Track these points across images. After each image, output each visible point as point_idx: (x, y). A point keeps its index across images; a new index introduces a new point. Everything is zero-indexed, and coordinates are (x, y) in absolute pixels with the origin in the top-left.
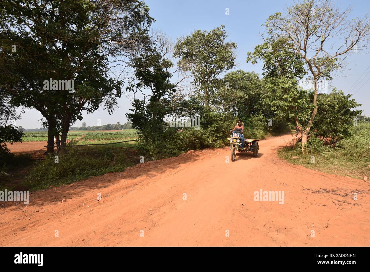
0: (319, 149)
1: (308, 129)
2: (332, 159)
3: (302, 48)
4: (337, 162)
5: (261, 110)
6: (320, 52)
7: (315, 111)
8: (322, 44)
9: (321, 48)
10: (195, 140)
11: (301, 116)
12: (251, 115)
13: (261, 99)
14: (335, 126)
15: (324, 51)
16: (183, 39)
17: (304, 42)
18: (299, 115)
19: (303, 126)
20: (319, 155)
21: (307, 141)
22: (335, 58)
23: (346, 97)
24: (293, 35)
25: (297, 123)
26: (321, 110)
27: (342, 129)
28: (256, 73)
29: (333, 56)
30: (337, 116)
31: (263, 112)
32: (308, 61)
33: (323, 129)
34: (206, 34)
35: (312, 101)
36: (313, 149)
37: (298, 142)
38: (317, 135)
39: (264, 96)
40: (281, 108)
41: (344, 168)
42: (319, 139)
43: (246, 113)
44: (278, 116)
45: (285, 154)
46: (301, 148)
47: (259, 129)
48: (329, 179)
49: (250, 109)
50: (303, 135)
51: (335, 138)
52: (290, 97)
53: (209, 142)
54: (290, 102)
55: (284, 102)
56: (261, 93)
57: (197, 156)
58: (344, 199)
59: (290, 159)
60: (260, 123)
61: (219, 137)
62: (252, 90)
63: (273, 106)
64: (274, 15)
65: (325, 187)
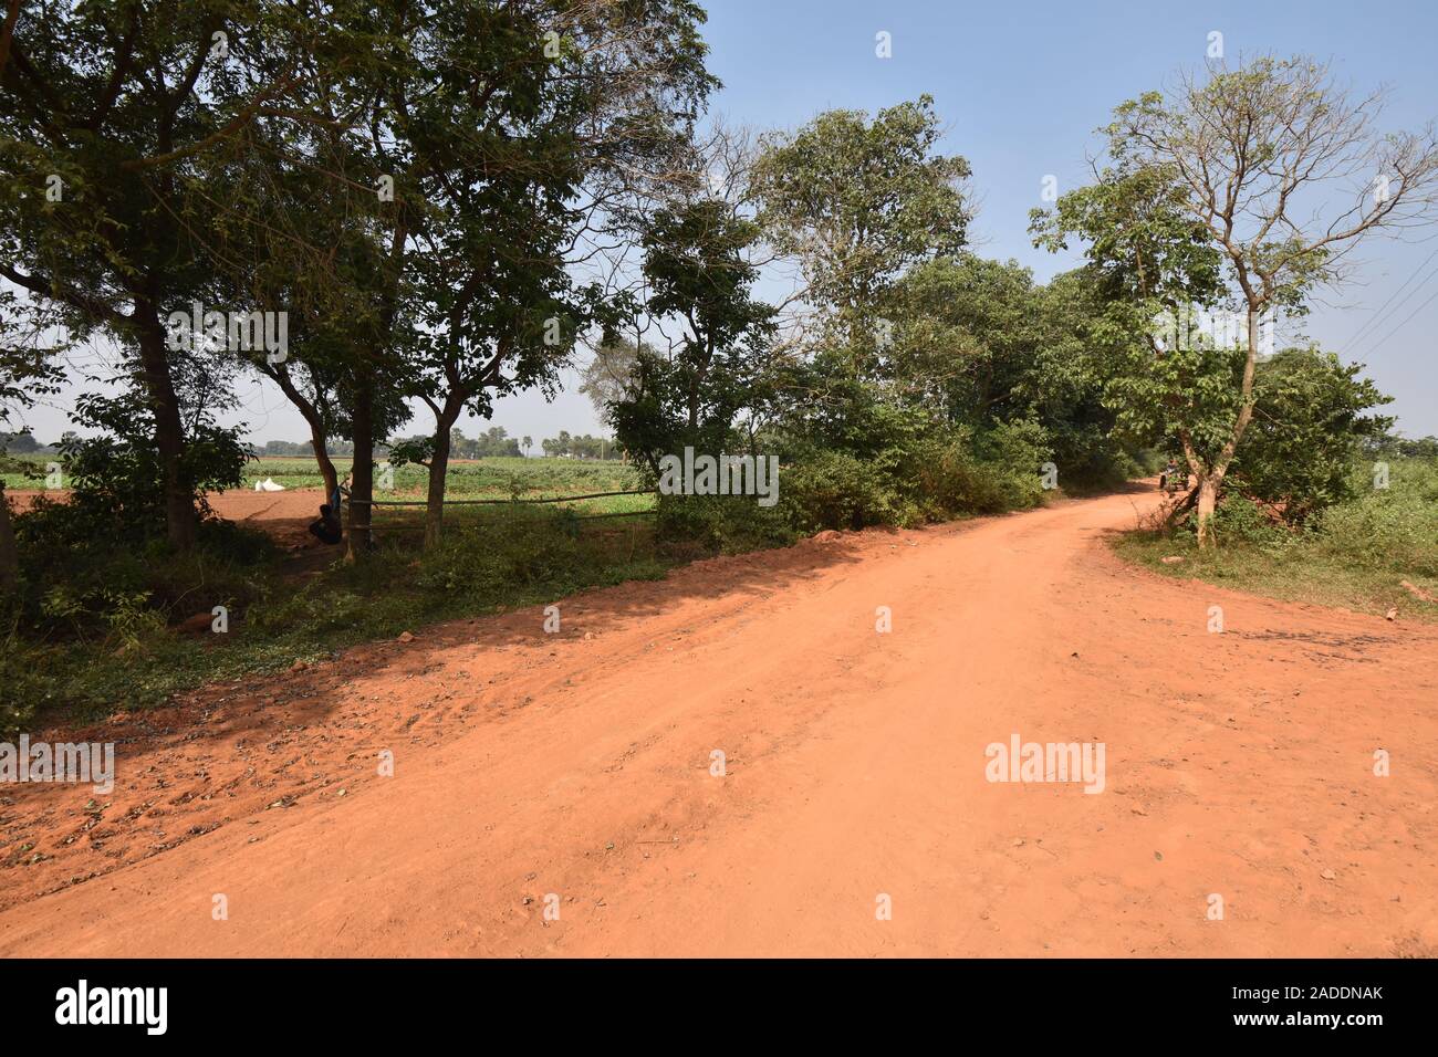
0: (1253, 534)
1: (1220, 471)
2: (1293, 564)
3: (1217, 210)
4: (1307, 571)
5: (1034, 403)
6: (1276, 225)
7: (1247, 415)
8: (1283, 200)
9: (1280, 214)
10: (840, 497)
11: (1204, 432)
12: (997, 419)
13: (1035, 364)
14: (1302, 465)
15: (1288, 222)
16: (778, 137)
17: (1226, 191)
18: (1196, 427)
19: (1205, 461)
20: (1253, 552)
21: (1216, 507)
22: (1322, 247)
23: (1344, 371)
24: (1192, 162)
25: (1188, 451)
26: (1264, 411)
27: (1326, 476)
28: (1021, 268)
29: (1315, 243)
30: (1314, 432)
31: (1040, 408)
32: (1237, 254)
33: (1266, 472)
34: (868, 126)
35: (1237, 382)
36: (1233, 533)
37: (1175, 514)
38: (1244, 493)
39: (1048, 352)
40: (1142, 405)
41: (1329, 587)
42: (1254, 503)
43: (976, 413)
44: (1127, 428)
45: (1139, 549)
46: (1194, 529)
47: (1025, 470)
48: (1289, 613)
49: (992, 396)
50: (1204, 490)
51: (1300, 506)
52: (1172, 368)
53: (881, 505)
54: (1170, 383)
55: (1151, 383)
56: (1037, 340)
57: (852, 549)
58: (1335, 651)
59: (1159, 563)
60: (1028, 449)
61: (908, 491)
62: (1006, 327)
63: (1113, 394)
64: (1137, 99)
65: (1281, 628)
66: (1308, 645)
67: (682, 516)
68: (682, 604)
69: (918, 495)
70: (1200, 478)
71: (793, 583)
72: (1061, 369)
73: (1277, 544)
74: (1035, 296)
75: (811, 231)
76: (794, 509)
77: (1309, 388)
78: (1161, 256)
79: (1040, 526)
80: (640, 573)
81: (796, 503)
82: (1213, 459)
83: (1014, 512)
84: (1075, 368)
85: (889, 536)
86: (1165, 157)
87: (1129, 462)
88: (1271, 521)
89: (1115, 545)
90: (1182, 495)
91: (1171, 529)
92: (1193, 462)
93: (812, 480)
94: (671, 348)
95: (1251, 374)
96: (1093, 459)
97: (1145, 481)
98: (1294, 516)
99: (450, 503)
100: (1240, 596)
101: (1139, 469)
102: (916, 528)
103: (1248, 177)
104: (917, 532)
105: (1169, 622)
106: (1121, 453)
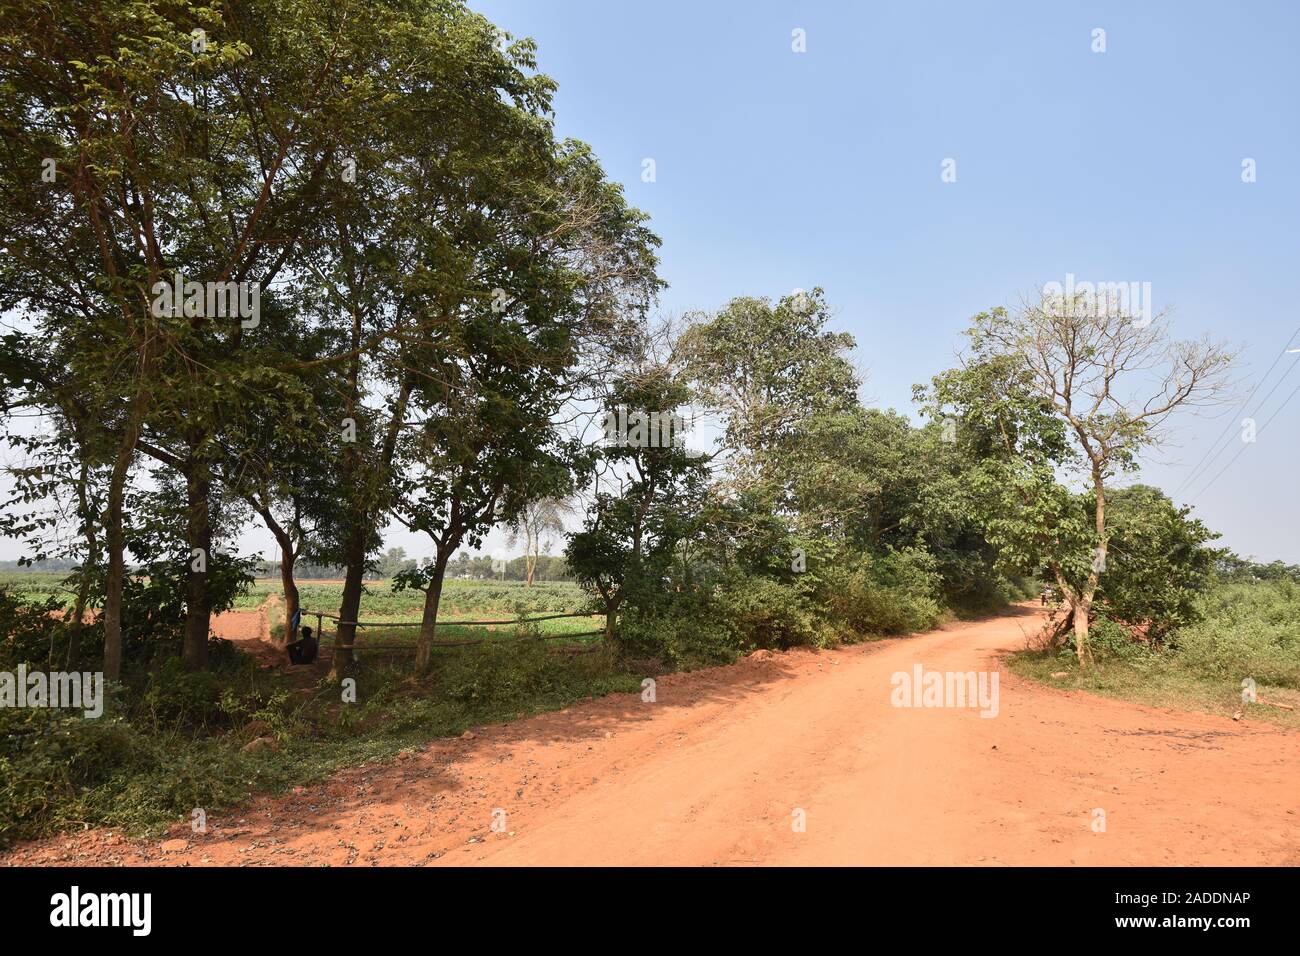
0: (1122, 651)
1: (1089, 598)
2: (1157, 677)
3: (1058, 390)
4: (1169, 682)
5: (921, 533)
6: (1104, 402)
7: (1103, 550)
8: (1107, 383)
9: (1107, 393)
10: (770, 620)
11: (1071, 564)
12: (890, 547)
13: (919, 498)
14: (1155, 592)
15: (1114, 400)
17: (1063, 377)
18: (1064, 560)
19: (1075, 588)
20: (1124, 667)
21: (1089, 629)
22: (1141, 420)
23: (1178, 512)
24: (1034, 355)
25: (1060, 580)
26: (1117, 547)
27: (1176, 601)
28: (899, 416)
29: (1136, 416)
30: (1161, 564)
31: (926, 537)
32: (1078, 423)
33: (1126, 597)
34: (773, 309)
35: (1092, 522)
36: (1106, 651)
37: (1057, 635)
38: (1110, 617)
39: (929, 488)
40: (1017, 541)
41: (1187, 695)
42: (1119, 626)
43: (870, 540)
44: (1009, 561)
45: (1031, 666)
46: (1074, 648)
47: (920, 594)
48: (1156, 716)
49: (882, 525)
50: (1078, 613)
51: (1160, 627)
52: (1039, 513)
53: (804, 627)
54: (1039, 525)
55: (1024, 524)
56: (919, 477)
57: (785, 666)
58: (1191, 742)
59: (1049, 678)
60: (920, 574)
61: (823, 614)
62: (892, 466)
63: (993, 532)
64: (989, 312)
65: (1149, 727)
66: (1169, 738)
67: (640, 636)
68: (665, 712)
69: (832, 618)
70: (1073, 603)
71: (749, 695)
72: (941, 503)
73: (1142, 659)
74: (913, 440)
75: (727, 387)
76: (732, 630)
77: (1150, 528)
78: (1020, 424)
79: (940, 647)
80: (622, 686)
81: (734, 624)
82: (1082, 587)
83: (914, 634)
84: (953, 503)
85: (812, 656)
86: (1011, 351)
87: (1009, 586)
88: (1136, 640)
89: (1010, 664)
90: (1062, 617)
91: (1055, 648)
92: (1065, 590)
93: (747, 603)
94: (622, 488)
95: (1102, 517)
96: (977, 584)
97: (1026, 604)
98: (1155, 636)
99: (441, 624)
100: (1117, 704)
101: (1019, 592)
102: (834, 649)
103: (1079, 367)
104: (834, 651)
105: (1063, 724)
106: (1001, 578)
